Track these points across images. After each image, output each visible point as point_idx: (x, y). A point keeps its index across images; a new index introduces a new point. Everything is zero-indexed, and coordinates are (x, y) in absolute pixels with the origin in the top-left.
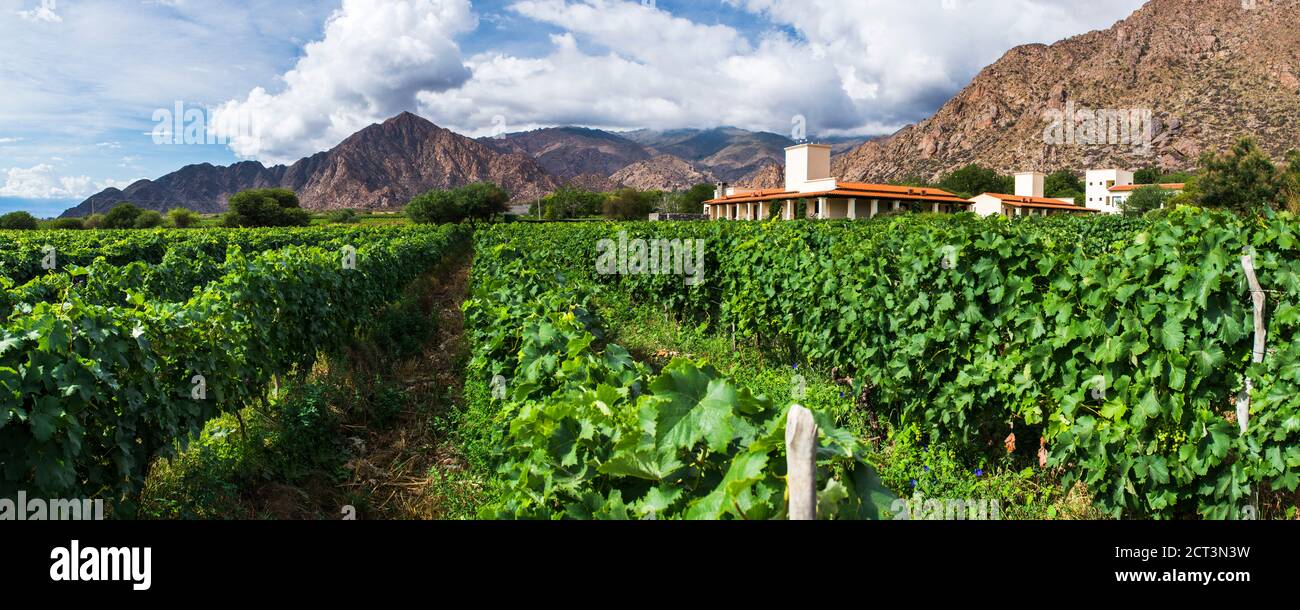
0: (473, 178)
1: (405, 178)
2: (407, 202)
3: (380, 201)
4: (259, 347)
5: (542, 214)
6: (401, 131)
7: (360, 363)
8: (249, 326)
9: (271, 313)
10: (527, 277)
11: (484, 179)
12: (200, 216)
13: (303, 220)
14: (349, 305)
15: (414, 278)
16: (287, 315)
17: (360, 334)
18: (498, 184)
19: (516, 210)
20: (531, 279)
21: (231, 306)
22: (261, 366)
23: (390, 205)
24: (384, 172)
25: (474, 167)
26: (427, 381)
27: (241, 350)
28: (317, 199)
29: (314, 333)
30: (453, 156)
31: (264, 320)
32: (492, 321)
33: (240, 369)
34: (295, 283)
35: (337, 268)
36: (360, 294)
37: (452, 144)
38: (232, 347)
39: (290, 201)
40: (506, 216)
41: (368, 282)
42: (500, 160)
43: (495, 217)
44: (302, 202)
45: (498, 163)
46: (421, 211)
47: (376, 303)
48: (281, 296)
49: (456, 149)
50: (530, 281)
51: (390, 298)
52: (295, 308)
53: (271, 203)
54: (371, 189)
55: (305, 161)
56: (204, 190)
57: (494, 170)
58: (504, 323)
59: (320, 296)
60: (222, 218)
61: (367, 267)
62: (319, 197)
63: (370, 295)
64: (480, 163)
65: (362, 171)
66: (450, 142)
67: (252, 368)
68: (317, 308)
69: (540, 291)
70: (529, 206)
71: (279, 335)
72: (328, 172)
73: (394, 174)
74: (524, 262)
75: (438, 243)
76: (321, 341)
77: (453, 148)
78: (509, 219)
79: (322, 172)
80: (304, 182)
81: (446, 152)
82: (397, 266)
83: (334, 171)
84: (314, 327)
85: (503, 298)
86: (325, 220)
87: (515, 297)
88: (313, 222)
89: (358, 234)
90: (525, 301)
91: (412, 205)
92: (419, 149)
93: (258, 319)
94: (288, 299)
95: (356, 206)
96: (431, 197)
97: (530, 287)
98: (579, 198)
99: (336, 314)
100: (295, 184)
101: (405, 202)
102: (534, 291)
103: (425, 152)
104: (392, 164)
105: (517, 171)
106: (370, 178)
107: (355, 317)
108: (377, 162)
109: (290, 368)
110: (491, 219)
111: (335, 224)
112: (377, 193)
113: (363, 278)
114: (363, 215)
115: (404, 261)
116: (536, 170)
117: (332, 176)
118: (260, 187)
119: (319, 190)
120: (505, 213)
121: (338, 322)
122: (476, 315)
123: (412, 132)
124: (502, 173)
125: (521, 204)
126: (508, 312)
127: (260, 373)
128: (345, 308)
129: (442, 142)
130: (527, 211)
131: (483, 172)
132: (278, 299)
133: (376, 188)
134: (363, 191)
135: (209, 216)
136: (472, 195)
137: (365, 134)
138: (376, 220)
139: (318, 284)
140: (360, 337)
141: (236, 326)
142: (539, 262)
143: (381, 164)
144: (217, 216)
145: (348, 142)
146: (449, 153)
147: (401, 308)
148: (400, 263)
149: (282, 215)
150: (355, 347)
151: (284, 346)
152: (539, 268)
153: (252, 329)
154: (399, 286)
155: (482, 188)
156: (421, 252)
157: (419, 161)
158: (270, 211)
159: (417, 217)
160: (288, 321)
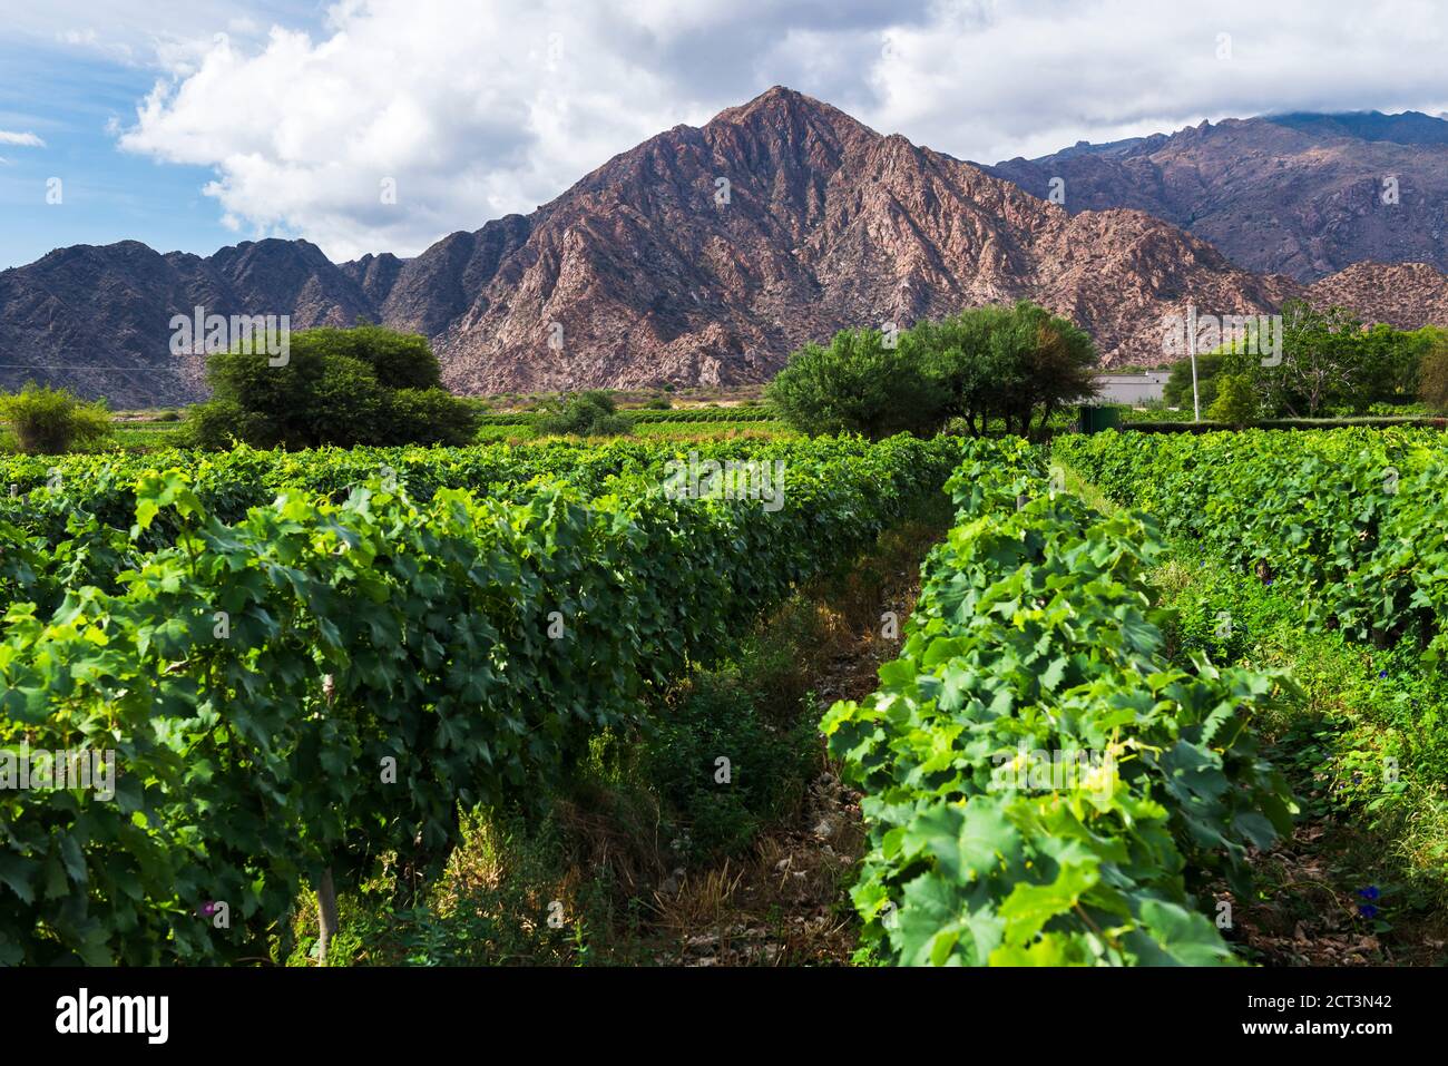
0: (984, 291)
1: (772, 297)
2: (777, 369)
3: (695, 370)
4: (257, 803)
5: (1208, 398)
6: (763, 148)
7: (602, 848)
8: (220, 737)
9: (299, 690)
10: (1034, 630)
11: (1017, 290)
12: (111, 417)
13: (455, 426)
14: (567, 668)
15: (786, 593)
16: (357, 695)
17: (607, 758)
18: (1064, 313)
19: (1117, 391)
20: (1046, 639)
21: (151, 669)
22: (263, 863)
23: (727, 380)
24: (706, 277)
25: (987, 256)
26: (754, 940)
27: (192, 809)
28: (499, 361)
29: (448, 752)
30: (921, 223)
31: (271, 711)
32: (903, 772)
33: (183, 874)
34: (382, 596)
35: (527, 553)
36: (607, 635)
37: (917, 183)
38: (152, 800)
39: (413, 368)
40: (1085, 410)
41: (632, 600)
42: (1070, 232)
43: (1048, 413)
44: (450, 371)
45: (1063, 239)
46: (819, 394)
47: (662, 667)
48: (333, 634)
49: (930, 198)
50: (1042, 646)
51: (708, 651)
52: (385, 675)
53: (351, 372)
54: (667, 333)
55: (461, 241)
56: (126, 331)
57: (1049, 265)
58: (934, 780)
59: (468, 637)
60: (189, 423)
61: (631, 552)
62: (505, 357)
63: (635, 641)
64: (1004, 243)
65: (640, 276)
66: (910, 179)
67: (229, 870)
68: (458, 674)
69: (1073, 678)
70: (1165, 378)
71: (328, 760)
72: (532, 279)
73: (736, 285)
74: (1038, 581)
75: (868, 489)
76: (475, 781)
77: (918, 196)
78: (1093, 420)
79: (514, 278)
80: (460, 309)
81: (897, 209)
82: (730, 554)
83: (552, 275)
84: (447, 733)
85: (949, 697)
86: (524, 428)
87: (987, 697)
88: (485, 432)
89: (619, 465)
90: (1016, 706)
91: (792, 379)
92: (812, 203)
93: (251, 709)
94: (359, 647)
95: (620, 384)
96: (845, 354)
97: (1042, 664)
98: (1333, 351)
99: (523, 697)
100: (428, 318)
101: (770, 369)
102: (1052, 676)
103: (833, 212)
104: (732, 255)
105: (1126, 266)
106: (665, 296)
107: (590, 707)
108: (685, 248)
109: (369, 868)
110: (1035, 422)
111: (552, 438)
112: (686, 343)
113: (615, 588)
114: (642, 411)
115: (753, 540)
116: (1189, 259)
117: (547, 290)
118: (316, 323)
119: (506, 334)
120: (1080, 401)
121: (532, 721)
122: (865, 747)
123: (799, 151)
124: (1076, 272)
125: (1137, 372)
126: (957, 745)
127: (259, 884)
128: (555, 676)
129: (886, 178)
130: (1157, 392)
131: (1016, 268)
132: (323, 646)
133: (682, 327)
134: (644, 340)
135: (144, 416)
136: (974, 344)
137: (649, 158)
138: (684, 427)
139: (461, 599)
140: (609, 769)
141: (168, 732)
142: (1084, 579)
143: (698, 253)
144: (173, 418)
145: (592, 184)
146: (906, 213)
147: (742, 682)
148: (739, 544)
149: (386, 411)
150: (588, 799)
151: (346, 795)
152: (1078, 602)
153: (232, 742)
154: (737, 617)
155: (1005, 322)
156: (809, 512)
157: (814, 240)
158: (348, 399)
159: (808, 416)
160: (361, 718)
